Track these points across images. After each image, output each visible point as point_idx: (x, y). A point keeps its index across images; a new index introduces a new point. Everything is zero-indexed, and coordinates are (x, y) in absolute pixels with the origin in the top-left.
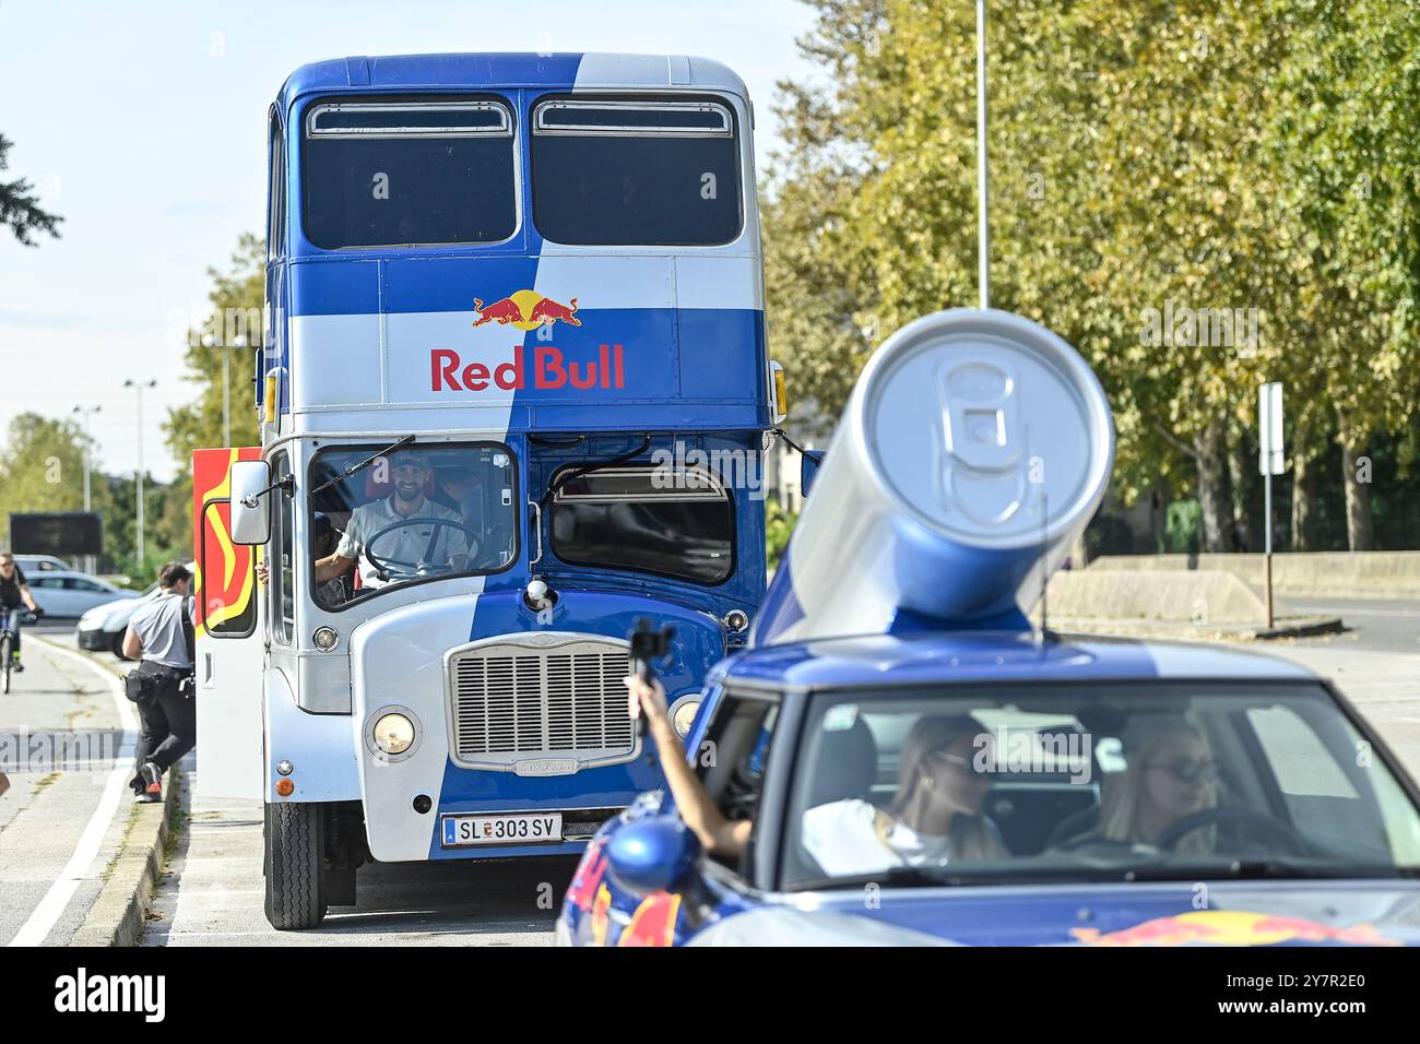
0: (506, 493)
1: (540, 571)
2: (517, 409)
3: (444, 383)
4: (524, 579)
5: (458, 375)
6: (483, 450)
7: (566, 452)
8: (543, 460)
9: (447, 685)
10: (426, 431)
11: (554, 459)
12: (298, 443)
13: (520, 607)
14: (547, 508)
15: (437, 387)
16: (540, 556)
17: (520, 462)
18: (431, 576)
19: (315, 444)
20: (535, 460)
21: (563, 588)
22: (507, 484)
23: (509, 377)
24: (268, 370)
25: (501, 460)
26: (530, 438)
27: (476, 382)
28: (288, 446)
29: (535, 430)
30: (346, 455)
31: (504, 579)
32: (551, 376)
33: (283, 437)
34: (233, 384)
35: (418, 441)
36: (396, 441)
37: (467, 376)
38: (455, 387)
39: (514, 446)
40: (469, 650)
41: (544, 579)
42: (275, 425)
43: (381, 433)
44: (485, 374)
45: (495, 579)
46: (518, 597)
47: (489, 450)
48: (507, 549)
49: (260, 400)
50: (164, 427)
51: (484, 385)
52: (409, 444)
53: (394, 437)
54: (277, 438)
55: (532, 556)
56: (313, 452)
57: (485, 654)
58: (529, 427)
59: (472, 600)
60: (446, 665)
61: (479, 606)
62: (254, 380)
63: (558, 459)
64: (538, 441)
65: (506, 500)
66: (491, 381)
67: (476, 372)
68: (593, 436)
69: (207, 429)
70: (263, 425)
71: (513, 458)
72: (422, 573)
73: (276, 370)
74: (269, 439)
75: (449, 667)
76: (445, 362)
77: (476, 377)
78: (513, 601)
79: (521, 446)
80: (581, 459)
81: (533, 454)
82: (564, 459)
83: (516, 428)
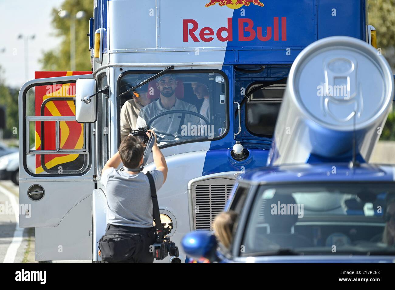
0: (222, 97)
1: (240, 139)
2: (229, 52)
3: (189, 37)
4: (231, 143)
5: (197, 33)
6: (210, 74)
7: (254, 75)
8: (242, 79)
9: (190, 200)
10: (181, 63)
11: (248, 79)
12: (112, 69)
13: (229, 158)
14: (244, 105)
15: (186, 39)
16: (240, 130)
17: (230, 81)
18: (182, 141)
19: (121, 69)
20: (238, 79)
21: (252, 148)
22: (223, 92)
23: (225, 34)
24: (96, 30)
25: (219, 79)
26: (235, 68)
27: (207, 37)
28: (107, 71)
29: (238, 63)
30: (137, 76)
31: (221, 143)
32: (247, 34)
33: (103, 66)
34: (77, 38)
35: (175, 69)
36: (164, 69)
37: (202, 34)
38: (195, 39)
39: (227, 72)
40: (202, 181)
41: (242, 143)
42: (100, 59)
43: (156, 64)
44: (212, 33)
45: (216, 143)
46: (228, 153)
47: (213, 74)
48: (222, 127)
49: (92, 46)
50: (40, 61)
51: (211, 39)
52: (171, 70)
53: (163, 66)
54: (100, 66)
55: (236, 130)
56: (120, 74)
57: (210, 183)
58: (235, 62)
59: (204, 154)
60: (189, 188)
61: (208, 157)
62: (88, 35)
63: (250, 79)
64: (239, 69)
65: (222, 101)
66: (215, 37)
67: (207, 32)
68: (269, 67)
69: (63, 62)
70: (93, 59)
71: (226, 78)
72: (177, 139)
73: (100, 29)
74: (96, 67)
75: (191, 190)
76: (190, 26)
77: (207, 34)
78: (226, 155)
79: (230, 72)
80: (263, 79)
81: (237, 76)
82: (254, 79)
83: (228, 62)
